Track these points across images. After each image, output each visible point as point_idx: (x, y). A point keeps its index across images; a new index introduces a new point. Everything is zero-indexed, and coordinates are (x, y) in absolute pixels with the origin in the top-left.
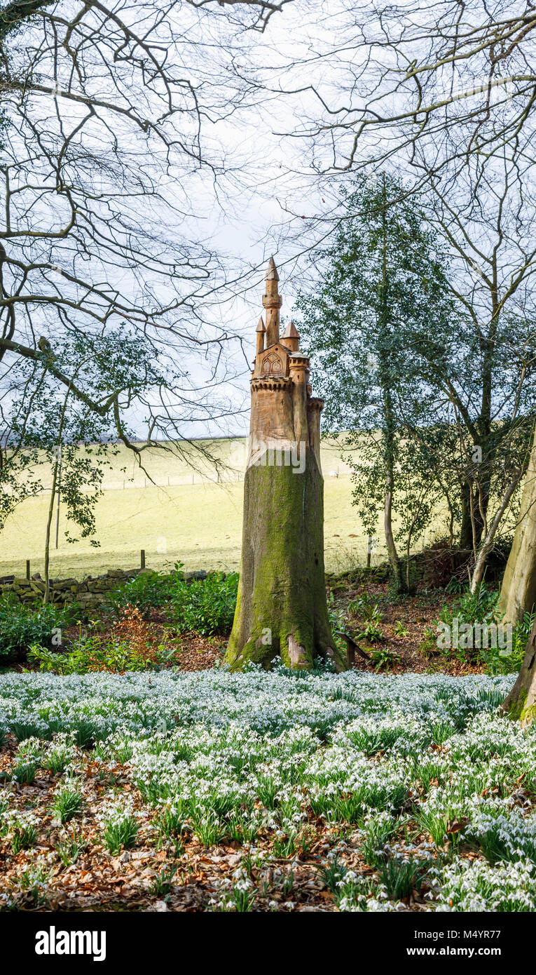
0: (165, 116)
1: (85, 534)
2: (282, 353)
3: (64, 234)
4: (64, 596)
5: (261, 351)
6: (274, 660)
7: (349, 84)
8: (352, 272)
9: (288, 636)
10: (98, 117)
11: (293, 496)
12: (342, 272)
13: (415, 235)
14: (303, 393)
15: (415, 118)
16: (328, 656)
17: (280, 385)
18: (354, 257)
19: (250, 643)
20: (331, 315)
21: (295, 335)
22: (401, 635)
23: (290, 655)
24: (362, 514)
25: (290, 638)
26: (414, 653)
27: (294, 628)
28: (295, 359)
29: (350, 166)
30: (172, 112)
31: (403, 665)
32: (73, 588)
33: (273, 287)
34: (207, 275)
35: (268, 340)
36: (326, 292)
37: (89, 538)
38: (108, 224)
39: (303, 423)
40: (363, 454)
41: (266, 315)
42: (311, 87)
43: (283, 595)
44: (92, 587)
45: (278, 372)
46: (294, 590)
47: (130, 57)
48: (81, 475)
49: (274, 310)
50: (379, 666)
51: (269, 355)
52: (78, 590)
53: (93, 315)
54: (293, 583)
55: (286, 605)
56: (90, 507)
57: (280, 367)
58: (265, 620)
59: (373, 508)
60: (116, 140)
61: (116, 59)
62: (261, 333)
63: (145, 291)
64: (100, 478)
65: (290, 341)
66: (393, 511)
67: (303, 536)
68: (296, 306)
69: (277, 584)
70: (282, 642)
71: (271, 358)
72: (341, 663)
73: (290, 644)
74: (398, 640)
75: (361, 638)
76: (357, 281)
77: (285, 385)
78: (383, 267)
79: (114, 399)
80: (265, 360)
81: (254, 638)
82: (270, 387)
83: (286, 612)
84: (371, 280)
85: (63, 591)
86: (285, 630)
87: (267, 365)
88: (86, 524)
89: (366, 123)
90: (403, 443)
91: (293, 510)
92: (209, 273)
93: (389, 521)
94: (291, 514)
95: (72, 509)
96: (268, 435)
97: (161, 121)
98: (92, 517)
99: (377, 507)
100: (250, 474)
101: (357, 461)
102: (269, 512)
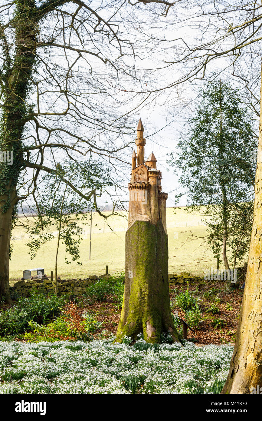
0: (119, 57)
1: (74, 259)
2: (145, 169)
3: (65, 114)
4: (68, 288)
5: (134, 168)
6: (138, 335)
7: (200, 37)
8: (205, 129)
9: (146, 322)
10: (83, 58)
11: (149, 246)
12: (200, 128)
13: (236, 110)
14: (155, 190)
15: (233, 52)
16: (169, 332)
17: (143, 186)
18: (207, 121)
19: (127, 325)
20: (195, 150)
21: (154, 160)
22: (229, 310)
23: (147, 332)
24: (213, 248)
25: (147, 323)
26: (235, 320)
27: (150, 317)
28: (151, 172)
29: (204, 77)
30: (122, 55)
31: (229, 326)
32: (72, 285)
33: (140, 134)
34: (134, 132)
35: (138, 162)
36: (192, 139)
37: (77, 260)
38: (90, 109)
39: (155, 206)
40: (212, 218)
41: (137, 149)
42: (181, 38)
43: (144, 299)
44: (81, 284)
45: (143, 179)
46: (150, 296)
47: (101, 30)
48: (72, 230)
49: (141, 147)
50: (216, 327)
51: (138, 170)
52: (74, 286)
53: (80, 152)
54: (149, 293)
55: (146, 305)
56: (76, 245)
57: (143, 177)
58: (135, 313)
59: (218, 245)
60: (91, 68)
61: (95, 31)
62: (135, 159)
63: (109, 141)
64: (81, 231)
65: (151, 163)
66: (227, 246)
67: (156, 267)
68: (178, 146)
69: (141, 293)
70: (144, 325)
71: (139, 172)
72: (176, 336)
73: (148, 326)
74: (227, 313)
75: (208, 312)
76: (207, 133)
77: (145, 186)
78: (221, 126)
79: (93, 192)
80: (136, 173)
81: (129, 322)
82: (138, 187)
83: (146, 308)
84: (215, 133)
85: (67, 286)
86: (145, 318)
87: (137, 176)
88: (75, 254)
89: (210, 55)
90: (232, 213)
91: (150, 253)
92: (134, 131)
93: (225, 251)
94: (149, 255)
95: (68, 247)
96: (137, 213)
97: (118, 60)
98: (78, 251)
99: (220, 244)
100: (128, 234)
101: (209, 221)
102: (137, 254)
